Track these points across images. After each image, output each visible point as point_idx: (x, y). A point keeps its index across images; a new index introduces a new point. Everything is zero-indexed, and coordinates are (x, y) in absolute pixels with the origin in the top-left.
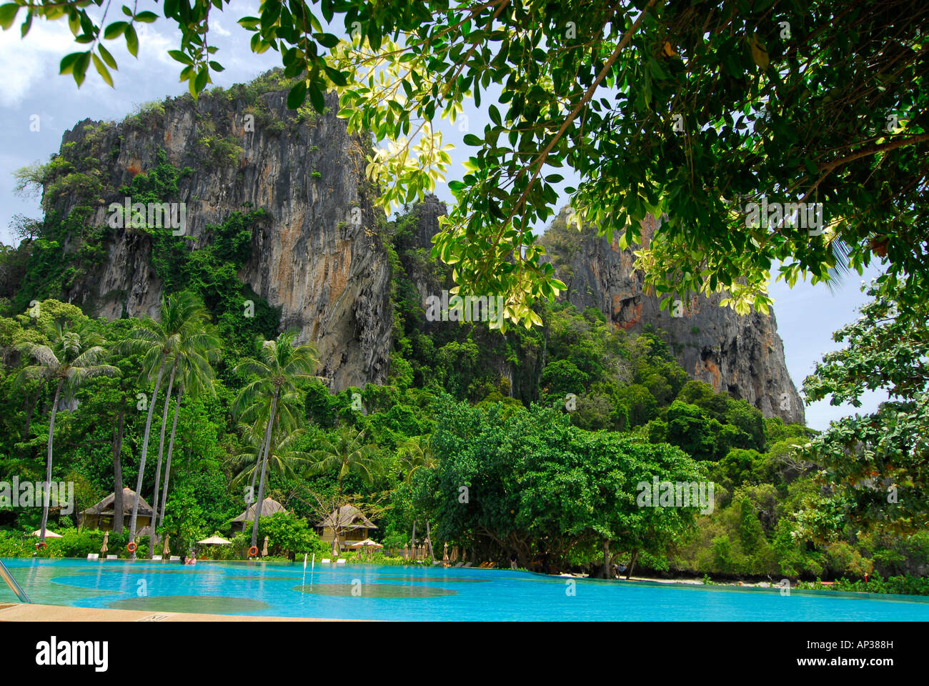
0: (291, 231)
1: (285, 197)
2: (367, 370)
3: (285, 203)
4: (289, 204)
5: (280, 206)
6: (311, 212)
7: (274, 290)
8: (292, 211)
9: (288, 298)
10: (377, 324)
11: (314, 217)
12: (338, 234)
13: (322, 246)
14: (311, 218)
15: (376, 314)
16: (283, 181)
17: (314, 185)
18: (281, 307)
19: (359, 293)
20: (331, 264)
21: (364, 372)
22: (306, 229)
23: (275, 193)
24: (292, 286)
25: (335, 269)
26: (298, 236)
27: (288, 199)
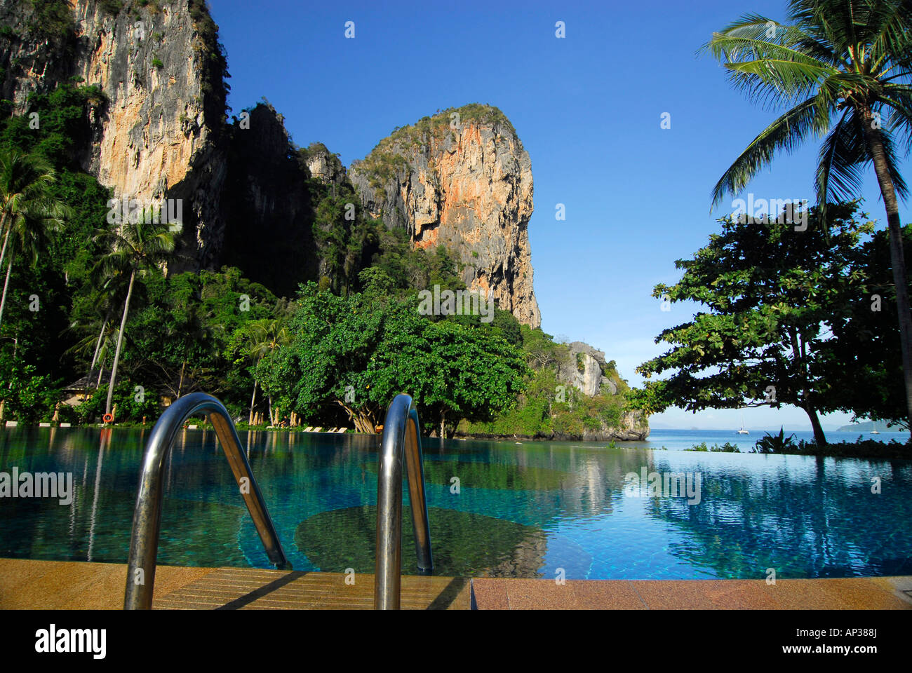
0: (127, 115)
1: (121, 78)
2: (200, 258)
3: (121, 84)
4: (125, 87)
5: (116, 87)
6: (150, 99)
7: (105, 171)
8: (129, 94)
9: (121, 182)
10: (213, 218)
11: (153, 104)
12: (178, 125)
13: (161, 135)
14: (150, 105)
15: (212, 207)
16: (119, 62)
17: (155, 73)
18: (113, 189)
19: (196, 185)
20: (170, 154)
21: (197, 260)
22: (144, 116)
23: (111, 72)
24: (126, 169)
25: (174, 160)
26: (134, 120)
27: (124, 81)
